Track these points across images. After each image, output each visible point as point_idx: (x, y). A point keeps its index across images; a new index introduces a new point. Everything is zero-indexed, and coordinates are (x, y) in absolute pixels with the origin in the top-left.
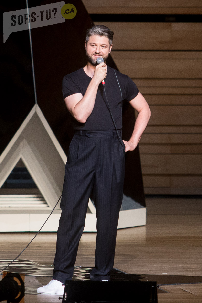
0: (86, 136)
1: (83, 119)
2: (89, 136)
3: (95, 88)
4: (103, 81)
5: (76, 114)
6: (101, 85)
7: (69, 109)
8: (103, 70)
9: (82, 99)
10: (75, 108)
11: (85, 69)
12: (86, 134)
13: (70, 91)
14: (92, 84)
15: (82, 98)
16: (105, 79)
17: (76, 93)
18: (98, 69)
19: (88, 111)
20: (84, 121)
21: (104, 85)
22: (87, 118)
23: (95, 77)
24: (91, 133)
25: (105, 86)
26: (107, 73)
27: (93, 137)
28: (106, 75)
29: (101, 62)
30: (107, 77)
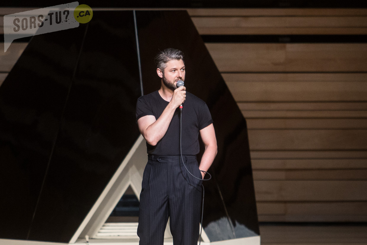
0: (157, 161)
1: (153, 141)
2: (160, 160)
3: (172, 112)
4: (181, 106)
5: (148, 135)
6: (178, 110)
7: (141, 131)
8: (181, 94)
9: (154, 123)
10: (147, 129)
11: (160, 93)
12: (158, 159)
13: (142, 113)
14: (169, 107)
15: (156, 121)
16: (183, 104)
17: (148, 115)
18: (177, 92)
19: (160, 135)
20: (154, 144)
21: (181, 109)
22: (158, 141)
23: (173, 100)
24: (162, 157)
25: (182, 111)
26: (186, 98)
27: (164, 162)
28: (185, 99)
29: (181, 85)
30: (185, 101)
